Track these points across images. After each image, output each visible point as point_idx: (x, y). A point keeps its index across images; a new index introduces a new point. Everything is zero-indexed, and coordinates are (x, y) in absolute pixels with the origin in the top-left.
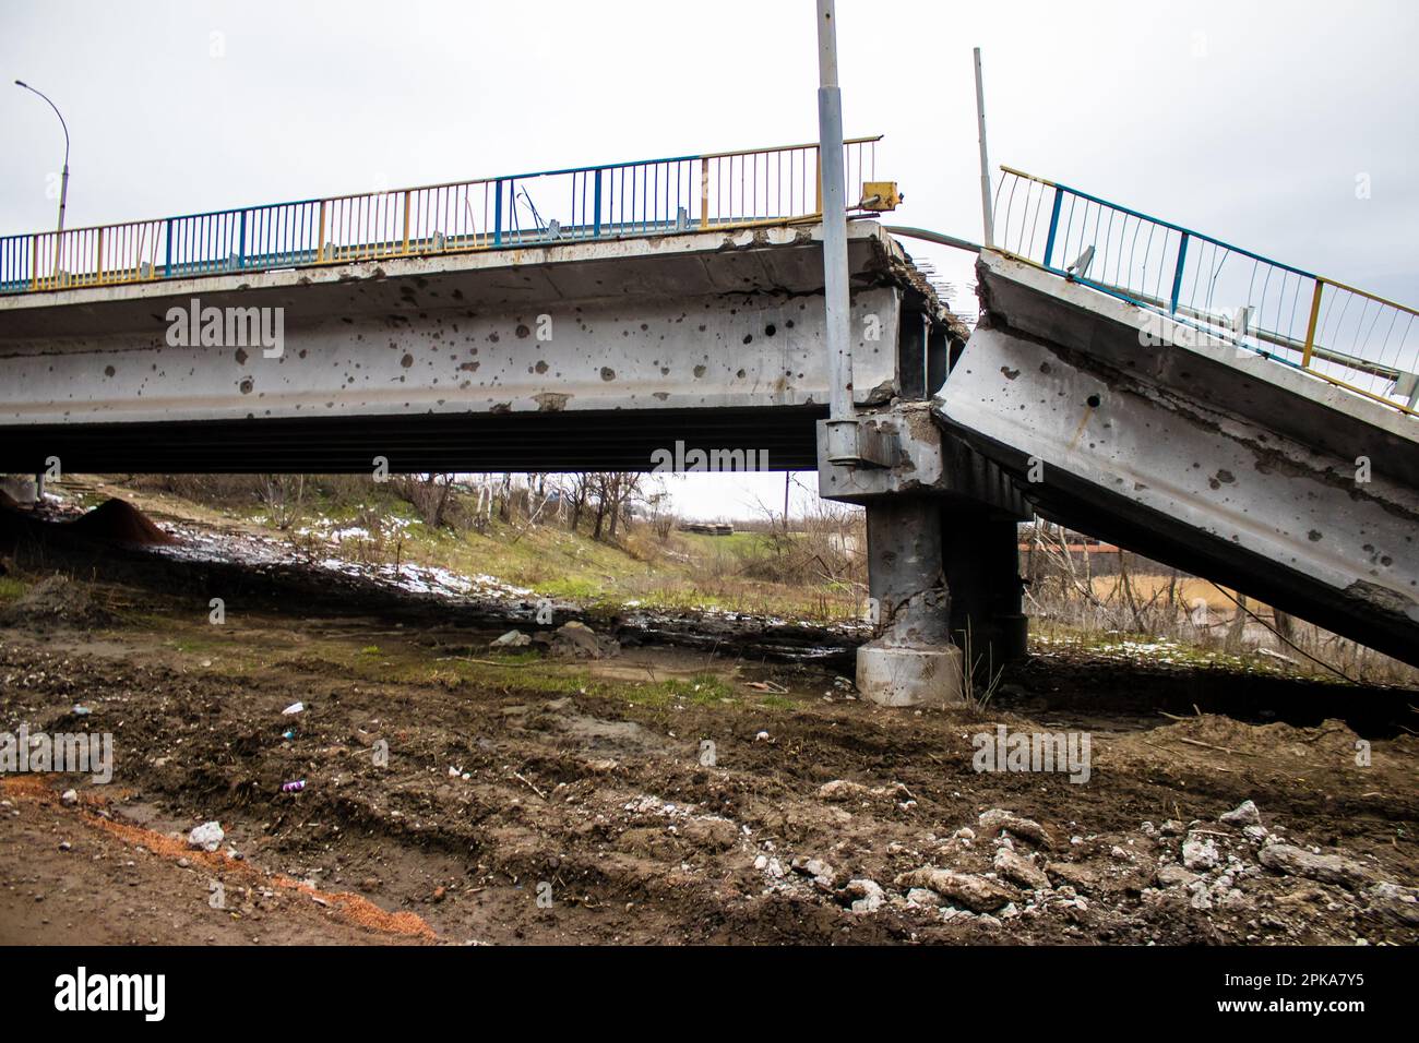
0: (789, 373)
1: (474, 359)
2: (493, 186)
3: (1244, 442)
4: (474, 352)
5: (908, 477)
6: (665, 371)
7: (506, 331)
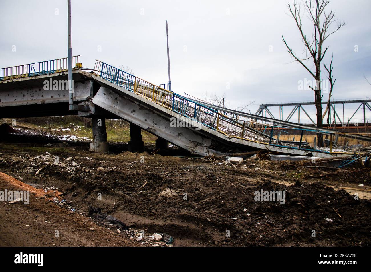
0: (76, 96)
1: (33, 95)
2: (28, 65)
3: (138, 105)
4: (33, 94)
5: (90, 113)
6: (59, 96)
7: (38, 90)
